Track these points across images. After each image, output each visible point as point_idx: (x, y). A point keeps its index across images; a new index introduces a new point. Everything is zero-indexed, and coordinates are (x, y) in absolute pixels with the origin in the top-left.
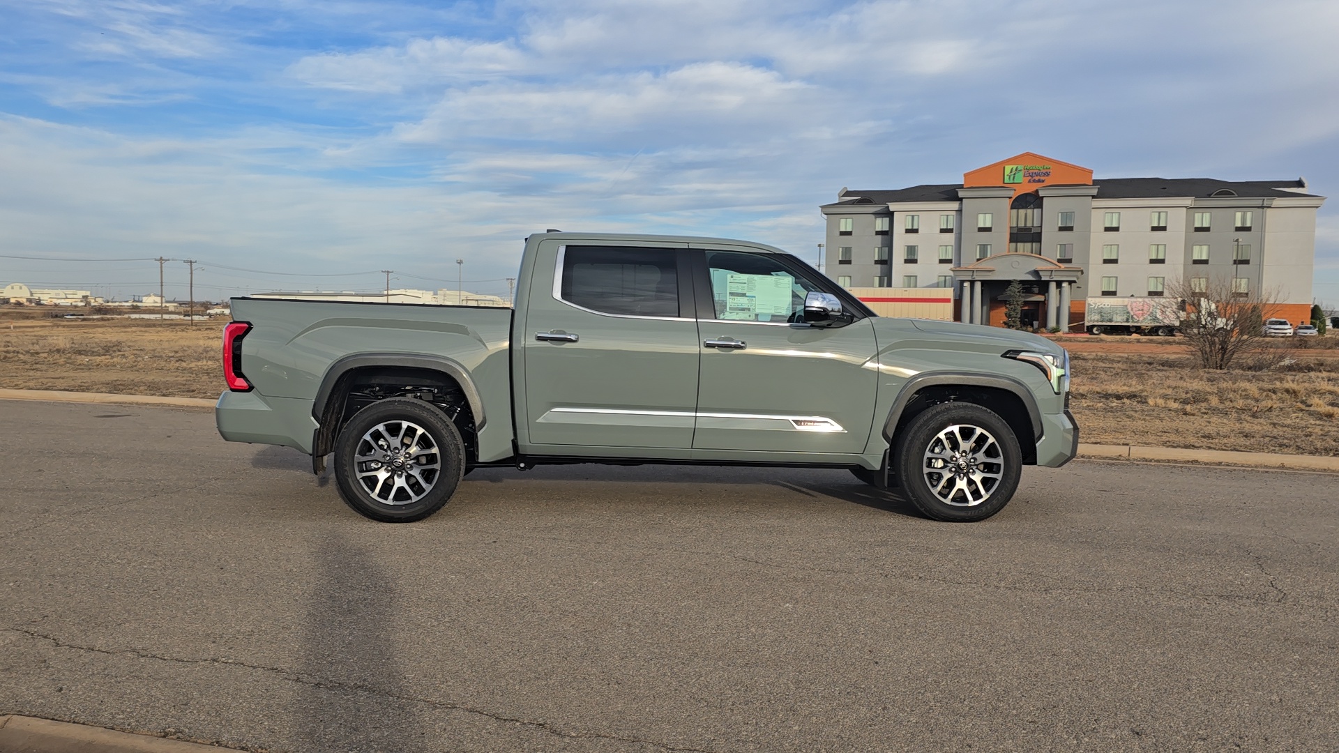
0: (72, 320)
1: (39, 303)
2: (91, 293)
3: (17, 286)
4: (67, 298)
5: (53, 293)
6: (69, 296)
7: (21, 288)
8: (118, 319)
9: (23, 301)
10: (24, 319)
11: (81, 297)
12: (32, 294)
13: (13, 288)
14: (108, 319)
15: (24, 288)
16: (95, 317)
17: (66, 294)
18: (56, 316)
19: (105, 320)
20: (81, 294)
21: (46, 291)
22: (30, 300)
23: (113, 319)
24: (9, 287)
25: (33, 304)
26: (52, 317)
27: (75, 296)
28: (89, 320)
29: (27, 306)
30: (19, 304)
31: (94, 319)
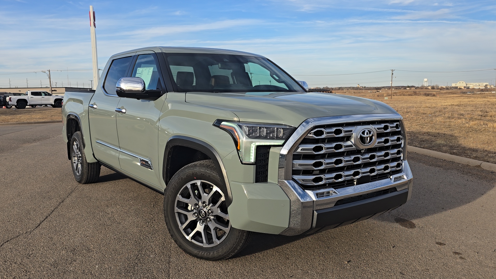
0: (469, 94)
1: (468, 88)
2: (489, 84)
3: (461, 82)
4: (479, 86)
5: (474, 84)
6: (480, 85)
7: (463, 83)
8: (486, 93)
9: (463, 88)
10: (452, 94)
11: (485, 85)
12: (467, 85)
13: (460, 83)
14: (483, 94)
15: (464, 82)
16: (478, 93)
17: (479, 84)
18: (464, 93)
19: (481, 94)
20: (485, 84)
21: (472, 83)
22: (465, 87)
23: (484, 93)
24: (459, 82)
25: (466, 89)
26: (462, 93)
27: (483, 85)
28: (475, 94)
29: (463, 89)
30: (460, 89)
31: (477, 94)
